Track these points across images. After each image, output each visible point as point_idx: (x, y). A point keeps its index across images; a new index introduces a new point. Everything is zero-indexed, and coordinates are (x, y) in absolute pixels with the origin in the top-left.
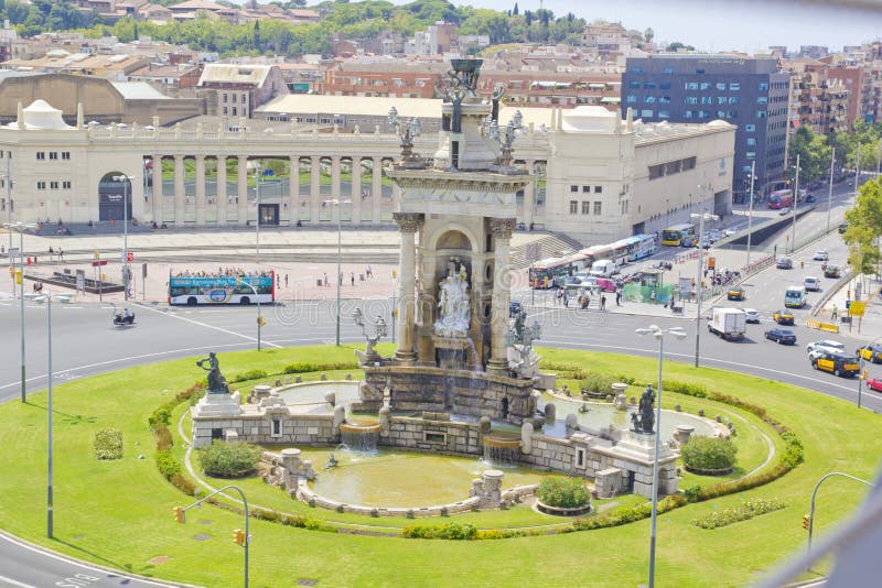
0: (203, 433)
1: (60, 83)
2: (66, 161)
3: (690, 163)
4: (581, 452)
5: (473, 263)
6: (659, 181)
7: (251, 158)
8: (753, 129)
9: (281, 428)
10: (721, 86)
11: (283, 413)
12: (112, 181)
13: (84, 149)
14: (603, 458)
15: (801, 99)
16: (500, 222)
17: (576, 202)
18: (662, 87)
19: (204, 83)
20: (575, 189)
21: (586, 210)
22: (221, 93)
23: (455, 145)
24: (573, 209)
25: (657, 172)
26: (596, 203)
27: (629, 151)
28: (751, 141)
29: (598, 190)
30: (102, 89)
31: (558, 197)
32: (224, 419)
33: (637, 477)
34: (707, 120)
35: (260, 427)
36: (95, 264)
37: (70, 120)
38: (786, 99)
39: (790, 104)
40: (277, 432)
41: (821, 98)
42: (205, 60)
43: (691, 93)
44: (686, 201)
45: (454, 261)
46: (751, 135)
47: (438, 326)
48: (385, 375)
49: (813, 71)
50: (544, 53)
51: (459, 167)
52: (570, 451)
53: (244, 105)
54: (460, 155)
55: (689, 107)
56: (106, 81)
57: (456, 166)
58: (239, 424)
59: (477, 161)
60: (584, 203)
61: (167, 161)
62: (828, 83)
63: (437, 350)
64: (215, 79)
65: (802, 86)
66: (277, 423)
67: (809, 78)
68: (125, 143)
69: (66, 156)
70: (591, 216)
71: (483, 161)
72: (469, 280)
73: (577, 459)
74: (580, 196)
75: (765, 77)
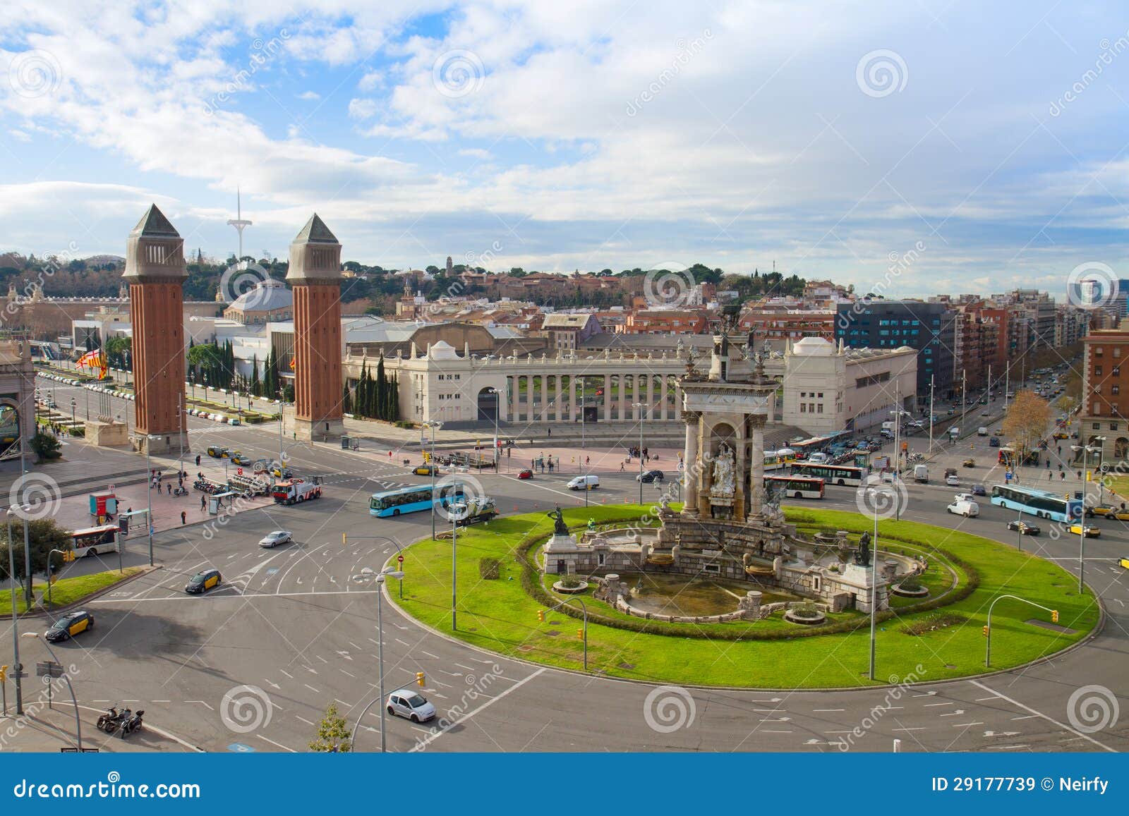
0: (551, 563)
1: (453, 330)
2: (458, 381)
3: (885, 377)
4: (817, 580)
5: (737, 446)
6: (863, 389)
7: (577, 376)
8: (930, 352)
9: (604, 560)
10: (906, 322)
11: (606, 550)
12: (488, 393)
13: (469, 372)
14: (833, 584)
15: (963, 331)
16: (755, 417)
17: (804, 404)
18: (864, 324)
19: (546, 327)
20: (803, 395)
21: (811, 410)
22: (557, 333)
23: (723, 365)
24: (803, 410)
25: (861, 383)
26: (819, 405)
27: (842, 369)
28: (929, 361)
29: (821, 395)
30: (479, 333)
31: (791, 402)
32: (566, 553)
33: (858, 597)
34: (896, 347)
35: (590, 560)
36: (477, 449)
37: (460, 353)
38: (953, 331)
39: (956, 334)
40: (601, 561)
41: (978, 330)
42: (545, 312)
43: (884, 328)
44: (883, 404)
45: (724, 444)
46: (929, 356)
47: (714, 490)
48: (676, 524)
49: (971, 311)
50: (777, 302)
51: (727, 379)
52: (808, 578)
53: (572, 341)
54: (727, 371)
55: (883, 337)
56: (483, 327)
57: (724, 378)
58: (575, 557)
59: (740, 375)
60: (810, 404)
61: (523, 380)
62: (982, 320)
63: (713, 506)
64: (553, 324)
65: (964, 322)
66: (602, 557)
67: (969, 317)
68: (496, 368)
69: (458, 377)
70: (816, 414)
71: (743, 375)
72: (734, 457)
73: (814, 584)
74: (807, 400)
75: (937, 316)
